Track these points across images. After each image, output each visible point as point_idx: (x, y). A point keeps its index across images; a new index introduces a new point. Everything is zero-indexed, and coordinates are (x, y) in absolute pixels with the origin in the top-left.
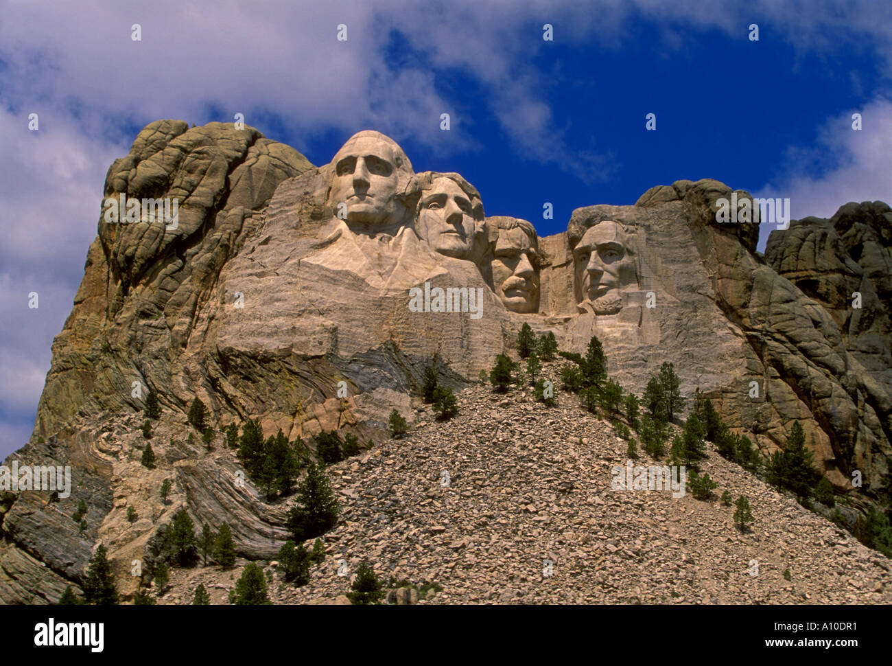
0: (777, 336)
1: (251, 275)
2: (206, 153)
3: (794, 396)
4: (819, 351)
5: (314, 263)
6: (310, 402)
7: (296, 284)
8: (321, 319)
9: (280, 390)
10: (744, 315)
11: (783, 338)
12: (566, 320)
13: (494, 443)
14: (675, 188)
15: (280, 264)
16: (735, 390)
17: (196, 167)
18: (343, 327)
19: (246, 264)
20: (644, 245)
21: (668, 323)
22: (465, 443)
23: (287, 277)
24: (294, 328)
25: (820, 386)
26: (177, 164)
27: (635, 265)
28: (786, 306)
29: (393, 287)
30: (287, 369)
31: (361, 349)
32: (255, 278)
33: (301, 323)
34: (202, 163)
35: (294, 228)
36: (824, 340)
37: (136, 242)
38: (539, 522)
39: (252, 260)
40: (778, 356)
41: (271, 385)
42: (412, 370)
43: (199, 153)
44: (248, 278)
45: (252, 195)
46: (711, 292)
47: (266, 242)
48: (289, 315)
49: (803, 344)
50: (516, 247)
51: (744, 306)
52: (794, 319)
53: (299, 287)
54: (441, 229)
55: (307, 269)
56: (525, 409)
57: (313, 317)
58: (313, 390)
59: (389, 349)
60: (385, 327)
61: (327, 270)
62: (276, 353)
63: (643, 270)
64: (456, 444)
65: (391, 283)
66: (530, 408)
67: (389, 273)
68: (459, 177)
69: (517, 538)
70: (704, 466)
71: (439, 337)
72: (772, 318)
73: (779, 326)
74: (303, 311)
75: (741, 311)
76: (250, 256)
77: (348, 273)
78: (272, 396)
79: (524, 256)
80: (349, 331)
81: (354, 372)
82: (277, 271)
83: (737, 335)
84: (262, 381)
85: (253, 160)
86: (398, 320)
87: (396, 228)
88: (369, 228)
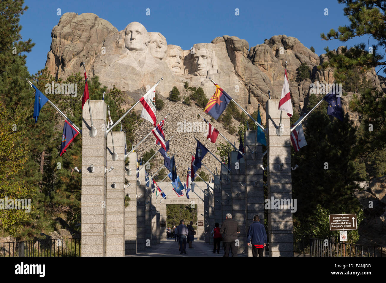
0: (253, 84)
1: (101, 66)
2: (84, 25)
3: (257, 102)
4: (265, 89)
5: (120, 63)
7: (115, 69)
8: (123, 81)
11: (255, 85)
12: (191, 78)
14: (224, 38)
15: (110, 63)
16: (241, 100)
17: (81, 29)
18: (130, 82)
19: (100, 62)
20: (214, 56)
23: (113, 67)
25: (265, 100)
26: (75, 28)
28: (256, 75)
31: (135, 89)
33: (118, 81)
34: (82, 28)
36: (266, 85)
37: (66, 54)
38: (190, 142)
40: (253, 90)
43: (81, 24)
45: (98, 37)
46: (234, 71)
49: (260, 87)
50: (176, 54)
51: (243, 75)
52: (258, 79)
54: (155, 50)
55: (118, 65)
57: (121, 79)
59: (143, 89)
60: (142, 83)
67: (143, 66)
68: (160, 34)
69: (185, 147)
70: (233, 125)
72: (252, 79)
73: (254, 81)
74: (118, 78)
75: (243, 77)
76: (101, 59)
77: (131, 66)
79: (178, 57)
80: (132, 84)
81: (134, 96)
82: (110, 65)
83: (241, 84)
85: (97, 26)
86: (146, 80)
87: (143, 51)
88: (136, 52)
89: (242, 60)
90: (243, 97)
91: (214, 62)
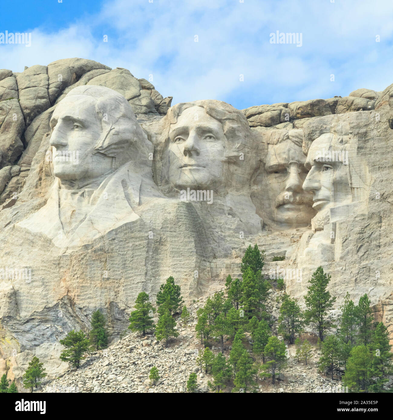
5: (23, 227)
15: (2, 230)
21: (350, 239)
27: (347, 178)
31: (38, 308)
42: (86, 320)
47: (11, 203)
50: (282, 162)
53: (3, 253)
54: (179, 164)
55: (17, 234)
59: (65, 304)
60: (62, 284)
61: (29, 233)
63: (353, 181)
71: (117, 285)
77: (41, 235)
80: (28, 293)
86: (74, 276)
88: (74, 185)
91: (354, 176)
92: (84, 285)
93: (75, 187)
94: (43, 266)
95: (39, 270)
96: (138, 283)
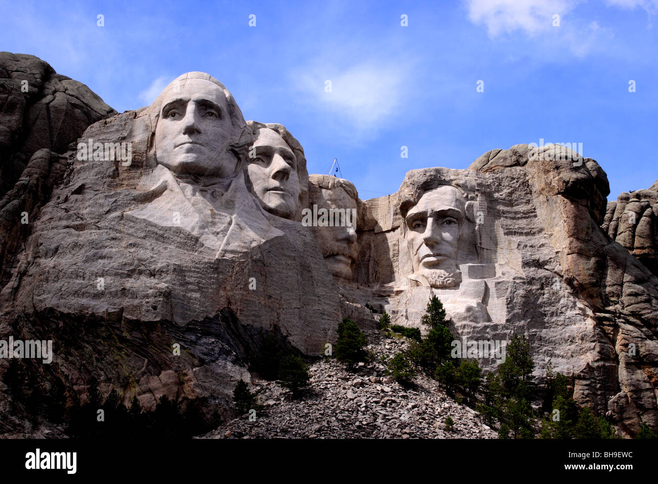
0: (632, 319)
1: (68, 227)
2: (3, 86)
5: (139, 217)
6: (143, 374)
7: (120, 240)
8: (153, 281)
9: (109, 358)
10: (595, 295)
11: (638, 322)
12: (398, 293)
13: (359, 427)
14: (515, 153)
15: (101, 217)
16: (588, 376)
18: (178, 291)
19: (59, 214)
21: (515, 301)
22: (326, 425)
23: (111, 231)
24: (124, 289)
27: (475, 236)
28: (640, 287)
29: (230, 248)
30: (117, 335)
31: (198, 316)
32: (73, 231)
33: (130, 283)
35: (109, 176)
39: (67, 210)
41: (99, 352)
42: (250, 341)
44: (64, 230)
46: (559, 268)
47: (80, 190)
48: (116, 274)
53: (124, 244)
54: (266, 185)
55: (132, 224)
56: (383, 391)
57: (143, 278)
58: (146, 361)
59: (226, 318)
60: (222, 293)
61: (155, 226)
62: (105, 316)
64: (317, 426)
65: (228, 244)
66: (387, 389)
67: (224, 232)
71: (278, 306)
72: (626, 299)
73: (633, 308)
74: (133, 271)
76: (64, 206)
77: (179, 231)
78: (100, 365)
80: (184, 296)
81: (191, 341)
82: (98, 225)
83: (587, 316)
84: (89, 348)
85: (49, 98)
86: (236, 286)
87: (227, 182)
88: (199, 181)
89: (590, 231)
90: (596, 364)
91: (484, 236)
92: (248, 298)
93: (199, 183)
94: (195, 267)
95: (190, 271)
96: (295, 308)
